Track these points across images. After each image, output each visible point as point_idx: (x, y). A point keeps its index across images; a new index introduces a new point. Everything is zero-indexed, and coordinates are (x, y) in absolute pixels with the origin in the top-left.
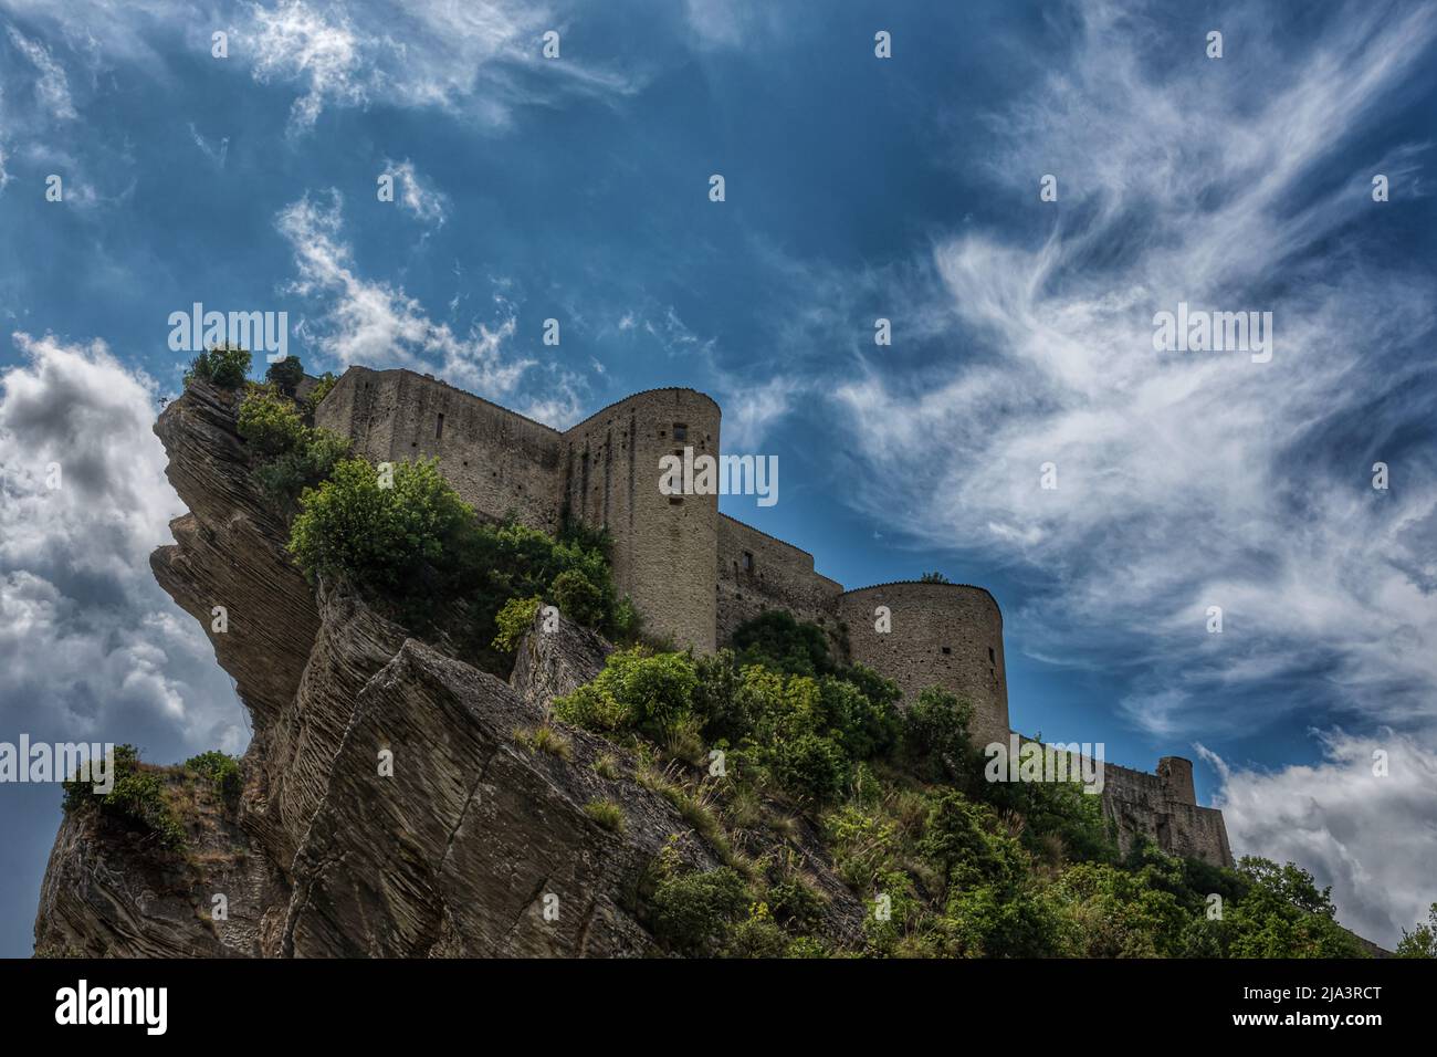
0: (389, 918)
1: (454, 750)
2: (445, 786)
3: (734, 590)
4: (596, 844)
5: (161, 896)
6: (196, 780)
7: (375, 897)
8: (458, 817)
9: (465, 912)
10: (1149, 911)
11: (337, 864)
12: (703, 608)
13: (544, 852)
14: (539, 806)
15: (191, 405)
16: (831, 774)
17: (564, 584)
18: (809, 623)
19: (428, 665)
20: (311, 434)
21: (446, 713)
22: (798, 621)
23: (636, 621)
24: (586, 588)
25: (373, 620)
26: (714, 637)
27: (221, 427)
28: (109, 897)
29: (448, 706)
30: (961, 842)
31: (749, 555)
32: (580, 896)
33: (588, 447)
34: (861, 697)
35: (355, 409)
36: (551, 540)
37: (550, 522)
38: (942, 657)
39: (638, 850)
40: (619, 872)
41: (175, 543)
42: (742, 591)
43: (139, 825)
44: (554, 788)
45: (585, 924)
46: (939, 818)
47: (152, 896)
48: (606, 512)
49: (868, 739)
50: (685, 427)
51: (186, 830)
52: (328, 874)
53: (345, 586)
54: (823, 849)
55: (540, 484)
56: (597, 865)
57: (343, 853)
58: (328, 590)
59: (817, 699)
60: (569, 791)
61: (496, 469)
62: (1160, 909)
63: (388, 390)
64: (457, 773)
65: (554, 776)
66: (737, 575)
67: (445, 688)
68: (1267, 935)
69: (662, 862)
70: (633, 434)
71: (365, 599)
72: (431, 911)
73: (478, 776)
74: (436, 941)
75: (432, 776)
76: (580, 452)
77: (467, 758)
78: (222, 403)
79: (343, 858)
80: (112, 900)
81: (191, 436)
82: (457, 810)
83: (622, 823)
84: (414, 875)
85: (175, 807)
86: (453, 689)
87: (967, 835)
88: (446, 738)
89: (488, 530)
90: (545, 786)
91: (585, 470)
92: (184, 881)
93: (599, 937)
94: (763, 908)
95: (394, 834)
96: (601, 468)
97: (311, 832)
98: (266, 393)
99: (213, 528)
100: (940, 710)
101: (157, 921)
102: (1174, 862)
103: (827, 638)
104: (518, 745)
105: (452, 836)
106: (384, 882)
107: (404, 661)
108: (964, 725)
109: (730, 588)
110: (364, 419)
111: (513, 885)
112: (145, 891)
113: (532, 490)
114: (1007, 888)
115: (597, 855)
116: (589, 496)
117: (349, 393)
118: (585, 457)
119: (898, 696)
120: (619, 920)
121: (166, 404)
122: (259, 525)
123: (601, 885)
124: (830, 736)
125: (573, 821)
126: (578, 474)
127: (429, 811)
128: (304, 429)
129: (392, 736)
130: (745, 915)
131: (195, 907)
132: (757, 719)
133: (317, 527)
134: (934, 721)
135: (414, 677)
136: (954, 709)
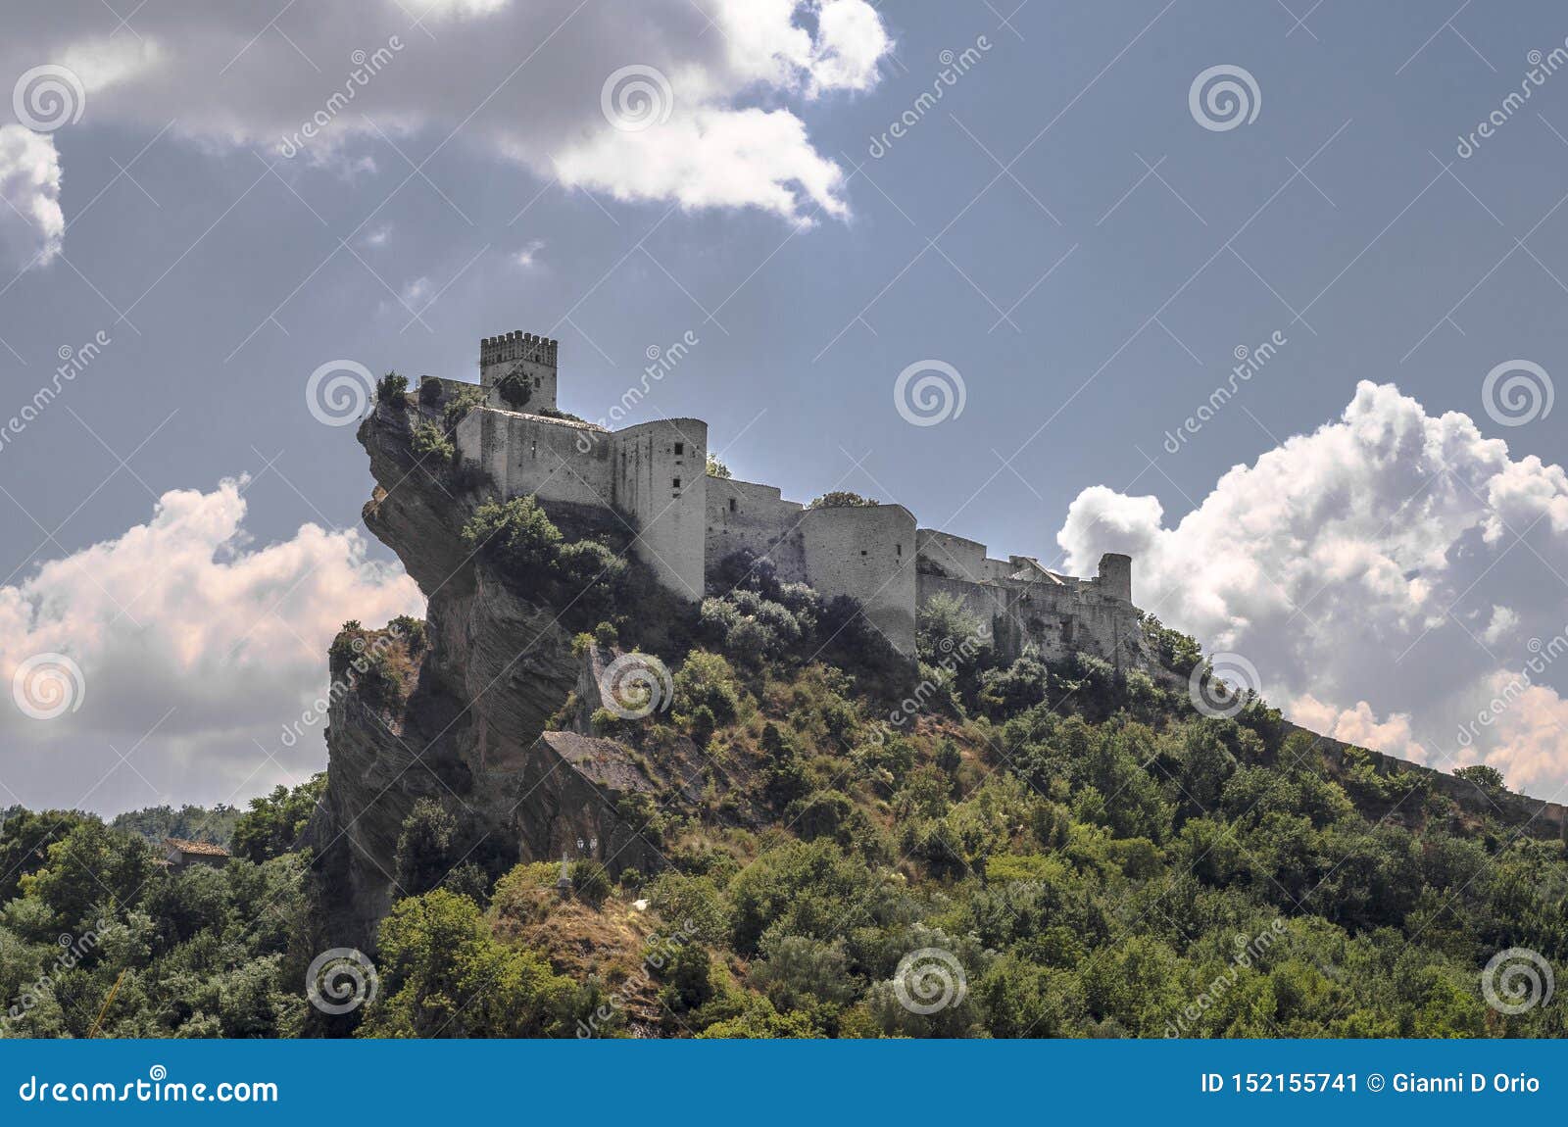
3: (721, 527)
4: (600, 791)
9: (565, 809)
13: (586, 793)
14: (584, 781)
20: (457, 451)
25: (509, 596)
26: (703, 577)
31: (734, 501)
33: (625, 449)
37: (605, 494)
38: (861, 557)
42: (727, 527)
48: (636, 502)
50: (681, 444)
53: (492, 575)
55: (597, 473)
58: (482, 575)
61: (569, 469)
66: (723, 516)
69: (621, 793)
70: (651, 447)
71: (504, 584)
76: (621, 451)
85: (392, 663)
86: (557, 749)
91: (624, 464)
96: (634, 463)
104: (576, 763)
109: (719, 527)
110: (488, 445)
113: (592, 478)
116: (627, 484)
117: (477, 425)
118: (624, 455)
125: (594, 785)
126: (620, 466)
127: (553, 782)
128: (453, 449)
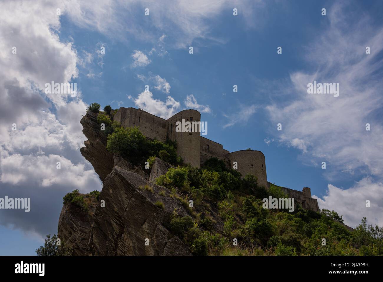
0: (113, 228)
1: (126, 191)
2: (124, 199)
3: (205, 153)
4: (157, 211)
5: (83, 222)
6: (92, 197)
7: (110, 224)
8: (127, 206)
9: (129, 227)
10: (295, 223)
11: (102, 216)
12: (197, 157)
13: (146, 213)
14: (144, 203)
15: (88, 117)
16: (220, 194)
17: (162, 153)
18: (222, 160)
19: (120, 172)
20: (113, 122)
21: (123, 182)
22: (219, 160)
23: (182, 160)
24: (166, 153)
25: (124, 162)
26: (200, 164)
27: (94, 121)
28: (72, 222)
29: (124, 181)
30: (250, 208)
31: (208, 145)
32: (154, 223)
33: (172, 123)
34: (232, 176)
35: (121, 116)
36: (163, 143)
37: (164, 139)
38: (251, 167)
39: (168, 212)
40: (163, 217)
41: (85, 146)
42: (207, 153)
43: (79, 207)
44: (147, 199)
45: (155, 229)
46: (245, 203)
47: (81, 221)
48: (176, 137)
49: (234, 185)
50: (192, 118)
51: (89, 207)
52: (100, 219)
53: (119, 154)
54: (217, 210)
55: (162, 131)
56: (157, 216)
57: (103, 214)
58: (115, 156)
59: (219, 177)
60: (151, 199)
61: (152, 128)
62: (298, 222)
63: (128, 112)
64: (126, 196)
65: (148, 196)
66: (205, 149)
67: (123, 177)
68: (321, 228)
69: (173, 215)
70: (181, 120)
71: (123, 157)
72: (122, 227)
73: (131, 197)
74: (123, 233)
75: (121, 197)
76: (170, 124)
77: (128, 192)
78: (94, 116)
79: (103, 215)
80: (73, 223)
81: (87, 123)
82: (126, 204)
83: (163, 206)
84: (118, 219)
85: (87, 203)
86: (125, 177)
87: (251, 207)
88: (124, 189)
89: (149, 141)
90: (145, 199)
91: (171, 128)
92: (88, 219)
93: (158, 232)
94: (197, 225)
95: (113, 210)
96: (175, 126)
97: (96, 210)
98: (103, 113)
99: (93, 143)
100: (251, 178)
101: (82, 227)
102: (305, 211)
103: (226, 163)
104: (140, 189)
105: (125, 210)
106: (112, 220)
107: (115, 171)
108: (256, 181)
109: (204, 153)
110: (123, 118)
111: (139, 221)
112: (80, 221)
113: (160, 133)
114: (260, 218)
115: (157, 214)
116: (172, 133)
117: (120, 113)
118: (171, 125)
119: (241, 175)
120: (162, 228)
121: (83, 117)
122: (102, 142)
123: (158, 221)
124: (222, 185)
125: (152, 206)
126: (170, 129)
127: (121, 204)
128: (111, 121)
129: (112, 188)
130: (192, 226)
131: (90, 224)
132: (203, 181)
133: (112, 142)
134: (249, 181)
135: (116, 175)
136: (254, 178)
